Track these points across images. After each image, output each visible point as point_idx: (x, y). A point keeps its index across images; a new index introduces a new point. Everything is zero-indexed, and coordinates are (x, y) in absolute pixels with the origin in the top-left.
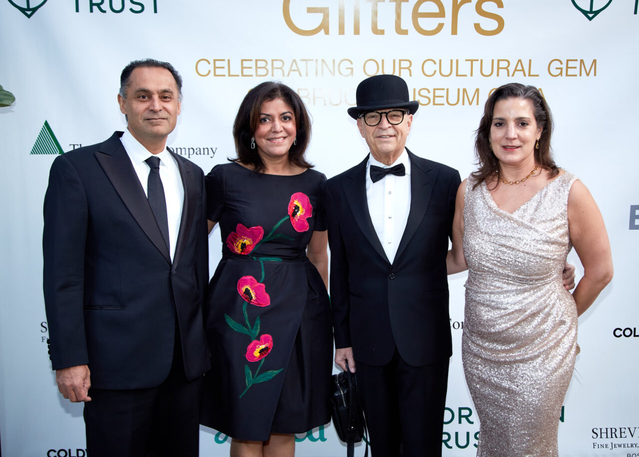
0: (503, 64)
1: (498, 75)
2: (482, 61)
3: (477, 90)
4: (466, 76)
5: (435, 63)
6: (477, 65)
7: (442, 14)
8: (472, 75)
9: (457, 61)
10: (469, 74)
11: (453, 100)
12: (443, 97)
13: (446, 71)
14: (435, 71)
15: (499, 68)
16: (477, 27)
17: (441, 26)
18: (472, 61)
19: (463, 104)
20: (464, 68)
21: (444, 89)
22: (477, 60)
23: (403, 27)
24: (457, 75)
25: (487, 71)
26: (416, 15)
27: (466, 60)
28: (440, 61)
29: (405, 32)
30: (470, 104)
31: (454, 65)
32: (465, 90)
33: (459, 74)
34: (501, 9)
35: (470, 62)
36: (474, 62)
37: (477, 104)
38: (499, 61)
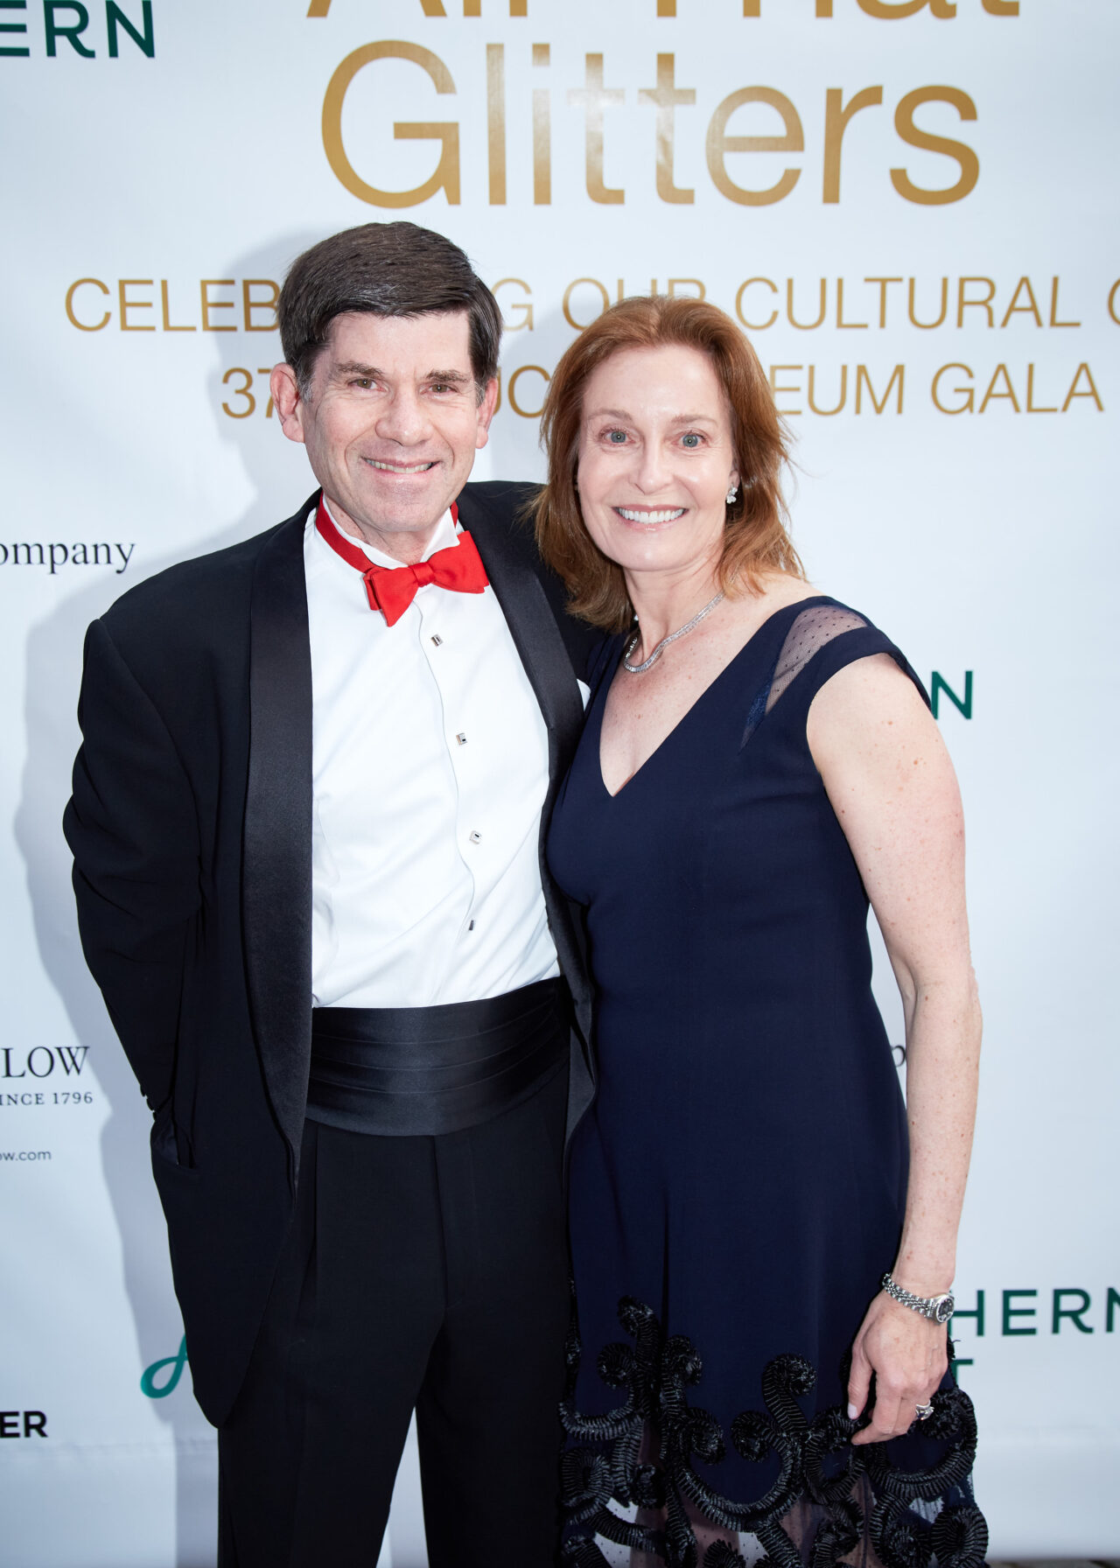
0: (976, 291)
1: (960, 324)
2: (912, 281)
3: (900, 370)
4: (865, 326)
5: (774, 289)
6: (897, 294)
7: (794, 140)
8: (882, 324)
9: (840, 282)
10: (874, 320)
11: (827, 399)
12: (797, 389)
13: (806, 310)
14: (775, 315)
15: (962, 303)
16: (900, 179)
17: (790, 179)
18: (884, 282)
19: (858, 411)
20: (861, 302)
21: (799, 367)
22: (899, 280)
23: (680, 182)
24: (840, 325)
25: (928, 312)
26: (719, 145)
27: (868, 280)
28: (790, 282)
29: (687, 197)
30: (879, 410)
31: (832, 294)
32: (862, 370)
33: (846, 320)
34: (969, 124)
35: (877, 286)
36: (889, 286)
37: (900, 410)
38: (962, 281)
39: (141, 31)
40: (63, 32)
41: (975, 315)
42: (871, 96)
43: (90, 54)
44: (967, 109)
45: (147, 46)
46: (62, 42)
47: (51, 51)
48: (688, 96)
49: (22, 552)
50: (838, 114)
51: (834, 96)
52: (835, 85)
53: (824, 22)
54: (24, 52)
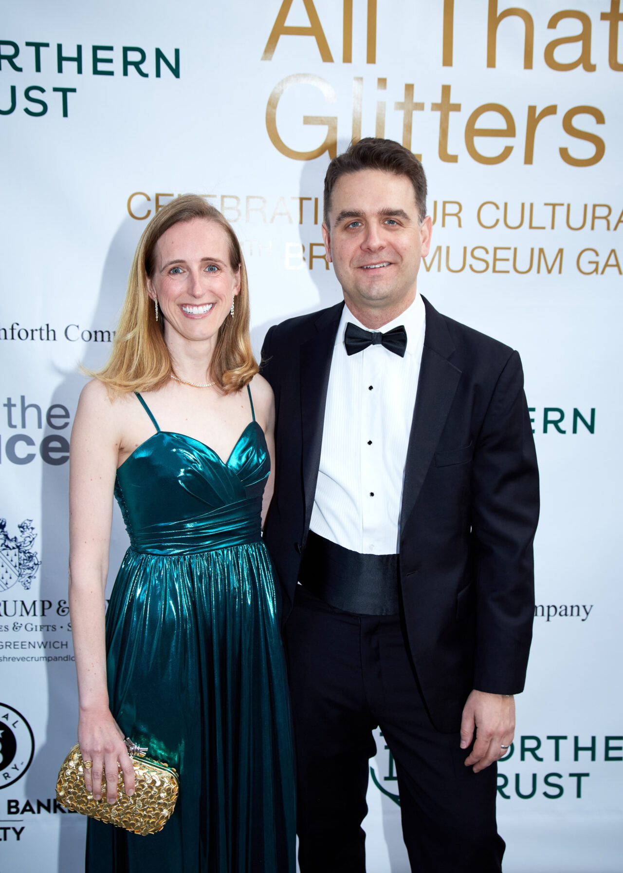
0: (602, 212)
1: (593, 228)
2: (569, 206)
3: (561, 251)
4: (544, 228)
5: (498, 208)
6: (561, 212)
7: (510, 132)
8: (553, 227)
9: (532, 205)
10: (548, 225)
11: (523, 265)
12: (508, 260)
13: (514, 220)
14: (498, 221)
15: (594, 218)
16: (564, 153)
17: (508, 150)
18: (554, 205)
19: (538, 272)
20: (542, 216)
21: (509, 249)
22: (562, 205)
23: (451, 151)
24: (531, 227)
25: (576, 221)
26: (471, 132)
27: (546, 204)
28: (506, 204)
29: (454, 159)
30: (549, 271)
31: (527, 211)
32: (541, 251)
33: (534, 225)
34: (601, 126)
35: (551, 208)
36: (557, 208)
37: (560, 272)
38: (595, 206)
39: (173, 65)
40: (132, 63)
41: (601, 224)
42: (551, 110)
43: (146, 75)
44: (600, 118)
45: (176, 72)
46: (131, 69)
47: (125, 73)
48: (457, 108)
49: (99, 335)
50: (534, 119)
51: (532, 109)
52: (533, 104)
53: (528, 71)
54: (111, 73)
